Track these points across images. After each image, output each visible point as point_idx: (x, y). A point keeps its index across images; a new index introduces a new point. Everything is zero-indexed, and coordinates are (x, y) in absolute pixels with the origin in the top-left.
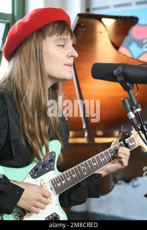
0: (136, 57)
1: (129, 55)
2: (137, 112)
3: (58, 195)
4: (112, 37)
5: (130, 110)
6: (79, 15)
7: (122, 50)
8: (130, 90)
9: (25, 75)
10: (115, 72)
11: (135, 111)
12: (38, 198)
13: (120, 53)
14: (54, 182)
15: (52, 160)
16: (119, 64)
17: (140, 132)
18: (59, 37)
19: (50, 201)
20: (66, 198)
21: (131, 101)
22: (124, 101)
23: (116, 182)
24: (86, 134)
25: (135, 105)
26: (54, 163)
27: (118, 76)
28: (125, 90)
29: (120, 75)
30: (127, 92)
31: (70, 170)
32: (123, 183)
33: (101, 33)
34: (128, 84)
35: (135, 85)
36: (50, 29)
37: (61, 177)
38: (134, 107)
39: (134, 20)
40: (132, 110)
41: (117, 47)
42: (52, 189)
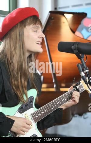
0: (85, 38)
1: (81, 36)
2: (86, 72)
3: (36, 123)
4: (71, 26)
5: (82, 71)
6: (50, 12)
7: (77, 33)
8: (82, 58)
9: (13, 50)
10: (72, 47)
11: (85, 72)
12: (24, 126)
13: (76, 35)
14: (33, 115)
15: (31, 102)
16: (75, 42)
17: (88, 84)
18: (34, 26)
19: (31, 127)
20: (41, 125)
21: (82, 65)
22: (78, 66)
23: (73, 115)
24: (55, 86)
25: (85, 68)
26: (33, 103)
27: (74, 49)
28: (79, 59)
29: (75, 49)
30: (80, 59)
31: (43, 107)
32: (78, 116)
33: (64, 23)
34: (80, 55)
35: (85, 55)
36: (28, 21)
37: (38, 111)
38: (84, 69)
39: (84, 15)
40: (83, 71)
41: (73, 32)
42: (32, 119)
